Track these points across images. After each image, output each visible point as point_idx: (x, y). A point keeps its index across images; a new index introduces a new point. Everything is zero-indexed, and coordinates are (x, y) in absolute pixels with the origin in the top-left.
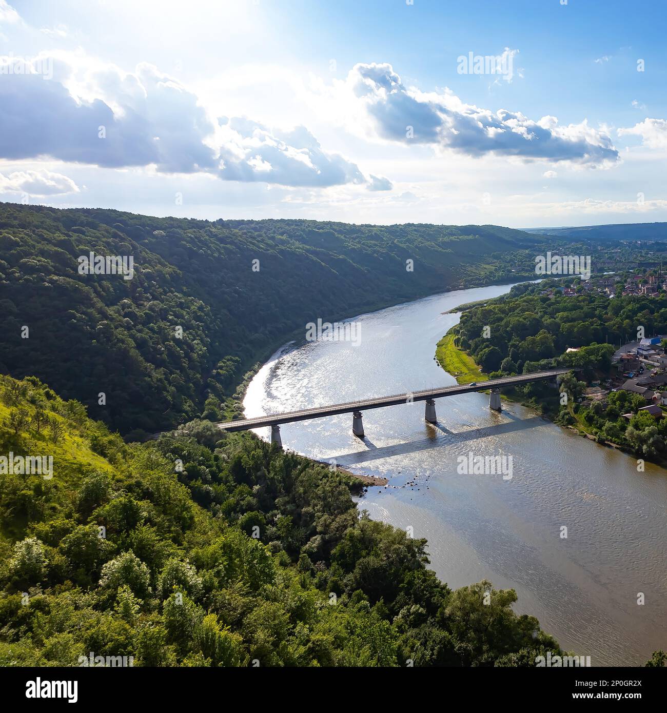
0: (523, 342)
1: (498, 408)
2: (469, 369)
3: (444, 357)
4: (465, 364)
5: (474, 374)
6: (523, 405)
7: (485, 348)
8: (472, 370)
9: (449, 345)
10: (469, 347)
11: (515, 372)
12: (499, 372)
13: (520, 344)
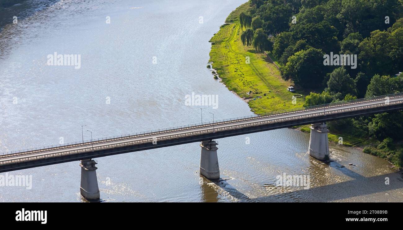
0: (365, 40)
1: (323, 157)
2: (269, 86)
3: (224, 63)
4: (262, 77)
5: (279, 95)
6: (368, 152)
7: (297, 50)
8: (276, 87)
9: (232, 42)
10: (268, 46)
11: (353, 94)
12: (325, 94)
13: (361, 44)
